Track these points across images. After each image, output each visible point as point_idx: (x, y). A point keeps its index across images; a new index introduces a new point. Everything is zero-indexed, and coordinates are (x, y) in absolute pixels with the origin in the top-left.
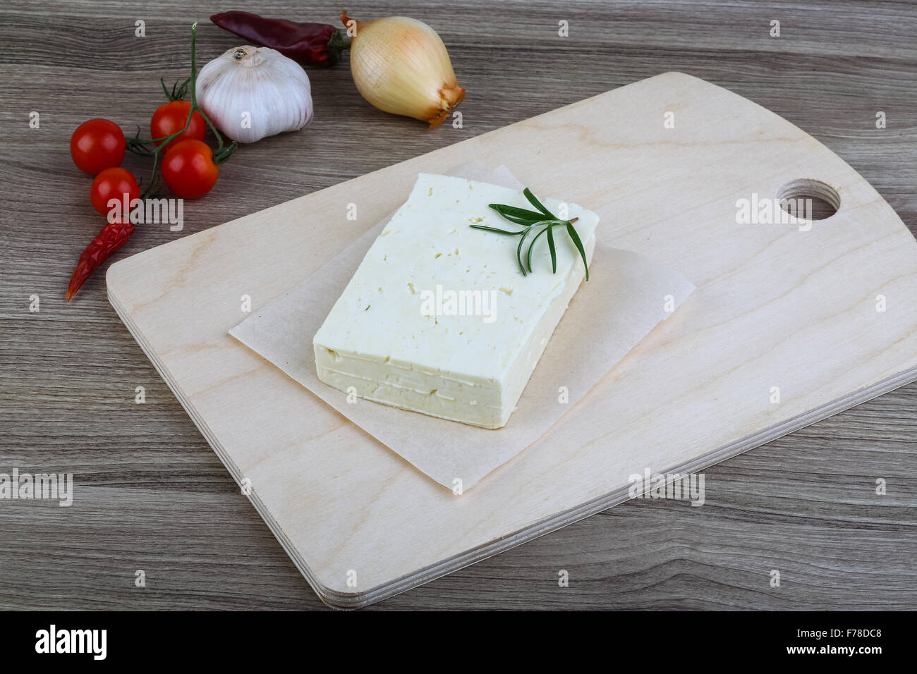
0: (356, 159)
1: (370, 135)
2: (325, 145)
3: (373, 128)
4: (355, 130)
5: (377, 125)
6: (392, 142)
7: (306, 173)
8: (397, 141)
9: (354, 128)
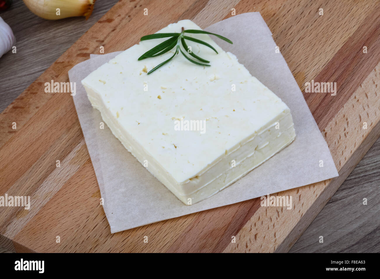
0: (53, 55)
1: (54, 37)
2: (30, 54)
3: (54, 32)
4: (43, 38)
5: (55, 30)
6: (70, 36)
7: (28, 75)
8: (72, 34)
9: (42, 37)
